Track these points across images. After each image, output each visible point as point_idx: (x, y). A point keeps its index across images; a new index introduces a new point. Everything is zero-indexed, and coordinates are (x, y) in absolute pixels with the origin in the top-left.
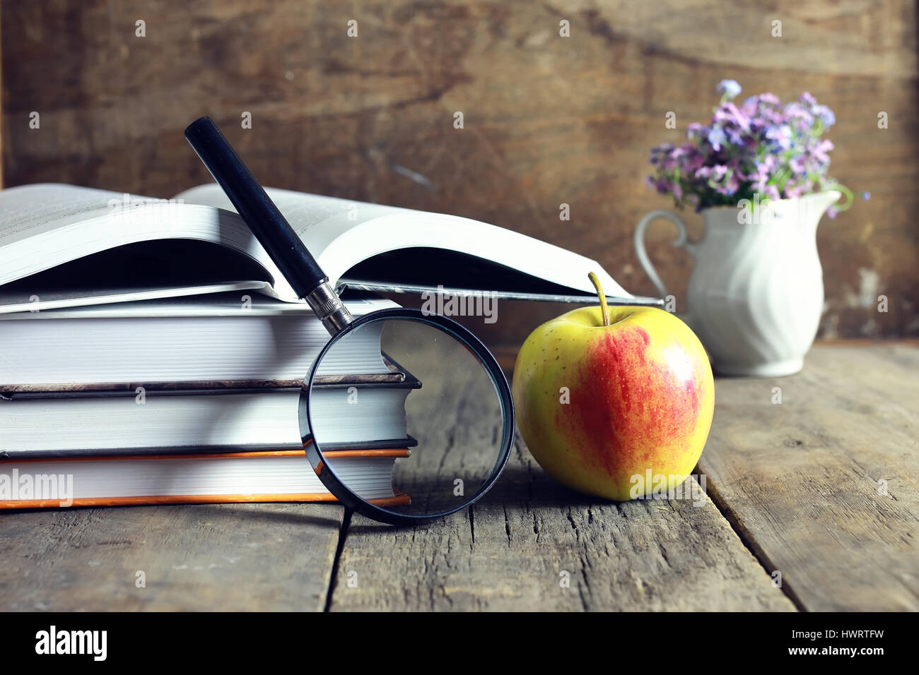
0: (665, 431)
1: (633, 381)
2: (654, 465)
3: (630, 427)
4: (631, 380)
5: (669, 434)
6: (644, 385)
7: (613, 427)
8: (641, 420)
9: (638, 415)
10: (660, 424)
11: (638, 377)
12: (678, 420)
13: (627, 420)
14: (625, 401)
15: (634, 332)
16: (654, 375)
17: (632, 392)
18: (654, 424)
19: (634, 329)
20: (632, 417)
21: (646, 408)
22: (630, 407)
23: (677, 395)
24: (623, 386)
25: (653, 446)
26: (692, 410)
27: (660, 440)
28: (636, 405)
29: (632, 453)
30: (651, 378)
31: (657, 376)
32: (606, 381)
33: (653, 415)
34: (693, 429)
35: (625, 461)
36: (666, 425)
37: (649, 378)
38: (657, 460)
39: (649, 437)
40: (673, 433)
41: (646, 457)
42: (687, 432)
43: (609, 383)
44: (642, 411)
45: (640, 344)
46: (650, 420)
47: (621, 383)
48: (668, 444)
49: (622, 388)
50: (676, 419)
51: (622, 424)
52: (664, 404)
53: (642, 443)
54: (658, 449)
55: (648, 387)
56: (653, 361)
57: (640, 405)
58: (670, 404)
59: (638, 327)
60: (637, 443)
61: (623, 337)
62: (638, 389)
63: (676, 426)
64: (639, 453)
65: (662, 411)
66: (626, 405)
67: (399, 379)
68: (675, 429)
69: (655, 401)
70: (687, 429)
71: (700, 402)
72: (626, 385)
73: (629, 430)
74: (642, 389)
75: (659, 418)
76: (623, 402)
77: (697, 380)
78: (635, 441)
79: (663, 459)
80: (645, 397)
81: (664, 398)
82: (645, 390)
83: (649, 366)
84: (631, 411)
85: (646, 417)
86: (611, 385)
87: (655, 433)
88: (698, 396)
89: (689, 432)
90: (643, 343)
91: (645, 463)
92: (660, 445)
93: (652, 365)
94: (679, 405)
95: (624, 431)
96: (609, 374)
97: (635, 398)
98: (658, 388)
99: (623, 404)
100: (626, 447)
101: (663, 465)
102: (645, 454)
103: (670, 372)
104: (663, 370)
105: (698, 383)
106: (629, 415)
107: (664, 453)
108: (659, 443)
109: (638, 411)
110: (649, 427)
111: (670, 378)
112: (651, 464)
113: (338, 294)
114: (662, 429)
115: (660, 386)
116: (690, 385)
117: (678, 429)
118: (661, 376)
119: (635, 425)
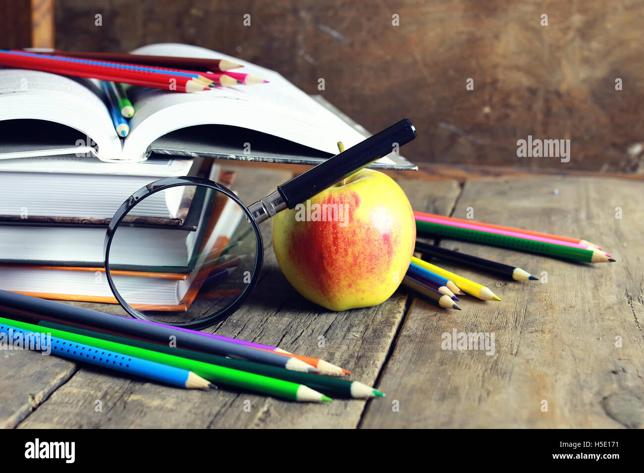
0: (364, 269)
1: (342, 233)
2: (356, 291)
3: (337, 265)
4: (340, 232)
5: (367, 272)
6: (350, 236)
7: (325, 264)
8: (346, 261)
9: (344, 257)
10: (360, 264)
11: (346, 230)
12: (375, 262)
13: (336, 260)
14: (335, 246)
15: (350, 197)
16: (359, 230)
17: (340, 241)
18: (355, 263)
19: (351, 193)
20: (340, 260)
21: (350, 253)
22: (338, 251)
23: (375, 245)
24: (335, 236)
25: (355, 279)
26: (387, 256)
27: (360, 275)
28: (342, 250)
29: (339, 282)
30: (356, 232)
31: (361, 231)
32: (323, 231)
33: (355, 258)
34: (388, 269)
35: (334, 288)
36: (365, 265)
37: (354, 231)
38: (358, 288)
39: (351, 272)
40: (371, 271)
41: (350, 286)
42: (383, 271)
43: (324, 232)
44: (347, 254)
45: (352, 206)
46: (353, 261)
47: (333, 233)
48: (367, 279)
49: (334, 238)
50: (373, 262)
51: (332, 263)
52: (364, 251)
53: (347, 276)
54: (358, 281)
55: (352, 238)
56: (359, 220)
57: (346, 250)
58: (369, 251)
59: (354, 192)
60: (342, 276)
61: (341, 200)
62: (345, 239)
63: (373, 267)
64: (344, 283)
65: (362, 255)
66: (336, 249)
67: (179, 223)
68: (372, 268)
69: (357, 249)
70: (382, 268)
71: (394, 250)
72: (336, 235)
73: (336, 267)
74: (348, 239)
75: (360, 261)
76: (333, 247)
77: (393, 234)
78: (342, 275)
79: (363, 288)
80: (349, 245)
81: (364, 247)
82: (350, 240)
83: (355, 223)
84: (339, 254)
85: (350, 259)
86: (326, 234)
87: (356, 270)
88: (393, 246)
89: (384, 271)
90: (354, 205)
91: (349, 289)
92: (360, 279)
93: (358, 222)
94: (376, 252)
95: (333, 268)
96: (326, 226)
97: (342, 245)
98: (360, 239)
99: (333, 249)
100: (334, 278)
101: (363, 292)
102: (349, 284)
103: (371, 228)
104: (366, 227)
105: (394, 237)
106: (337, 256)
107: (363, 284)
108: (359, 277)
109: (344, 254)
110: (351, 266)
111: (371, 232)
112: (354, 291)
113: (147, 157)
114: (362, 267)
115: (362, 238)
116: (386, 238)
117: (375, 268)
118: (364, 231)
119: (342, 263)
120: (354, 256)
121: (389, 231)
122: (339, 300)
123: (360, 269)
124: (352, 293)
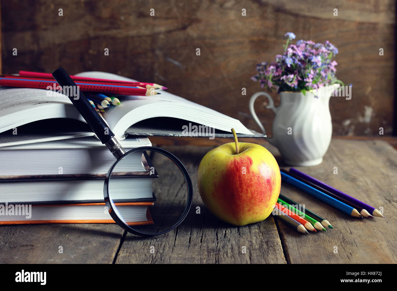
0: (257, 200)
1: (244, 180)
2: (253, 213)
3: (242, 199)
4: (243, 180)
5: (259, 202)
6: (249, 182)
7: (235, 198)
8: (247, 196)
9: (246, 194)
10: (255, 197)
11: (246, 179)
12: (263, 196)
13: (241, 196)
14: (241, 188)
15: (246, 159)
16: (253, 178)
17: (243, 185)
18: (252, 197)
19: (246, 157)
20: (244, 196)
21: (249, 191)
22: (242, 191)
23: (263, 186)
25: (252, 206)
26: (269, 191)
27: (255, 204)
28: (245, 190)
29: (243, 209)
30: (252, 179)
31: (255, 178)
33: (252, 194)
34: (270, 199)
35: (240, 212)
36: (258, 198)
37: (251, 179)
38: (254, 211)
39: (250, 202)
40: (261, 201)
41: (249, 210)
42: (267, 201)
44: (247, 192)
45: (248, 164)
46: (251, 196)
47: (239, 181)
48: (259, 205)
49: (239, 183)
50: (262, 195)
51: (240, 197)
52: (257, 190)
53: (248, 205)
56: (253, 172)
57: (247, 190)
58: (260, 189)
59: (248, 157)
60: (245, 205)
61: (241, 161)
62: (246, 184)
64: (246, 209)
65: (256, 192)
66: (241, 190)
68: (262, 199)
69: (253, 189)
70: (267, 199)
71: (273, 188)
72: (241, 182)
73: (242, 200)
74: (248, 184)
75: (255, 195)
78: (245, 204)
79: (256, 211)
80: (249, 187)
81: (257, 187)
82: (249, 184)
83: (251, 174)
85: (249, 195)
86: (235, 182)
87: (253, 201)
88: (272, 186)
89: (268, 200)
90: (250, 164)
91: (249, 213)
92: (255, 206)
93: (253, 174)
94: (263, 190)
95: (240, 200)
96: (234, 177)
97: (245, 187)
98: (255, 183)
99: (240, 189)
100: (241, 206)
101: (257, 213)
102: (249, 209)
103: (260, 176)
104: (257, 176)
105: (272, 180)
106: (242, 194)
107: (257, 209)
108: (255, 205)
109: (246, 192)
110: (250, 199)
111: (260, 178)
112: (251, 213)
113: (125, 137)
114: (256, 199)
115: (256, 182)
116: (269, 181)
117: (263, 199)
118: (256, 178)
119: (245, 198)
120: (252, 193)
121: (270, 177)
122: (243, 219)
123: (255, 200)
124: (250, 215)
